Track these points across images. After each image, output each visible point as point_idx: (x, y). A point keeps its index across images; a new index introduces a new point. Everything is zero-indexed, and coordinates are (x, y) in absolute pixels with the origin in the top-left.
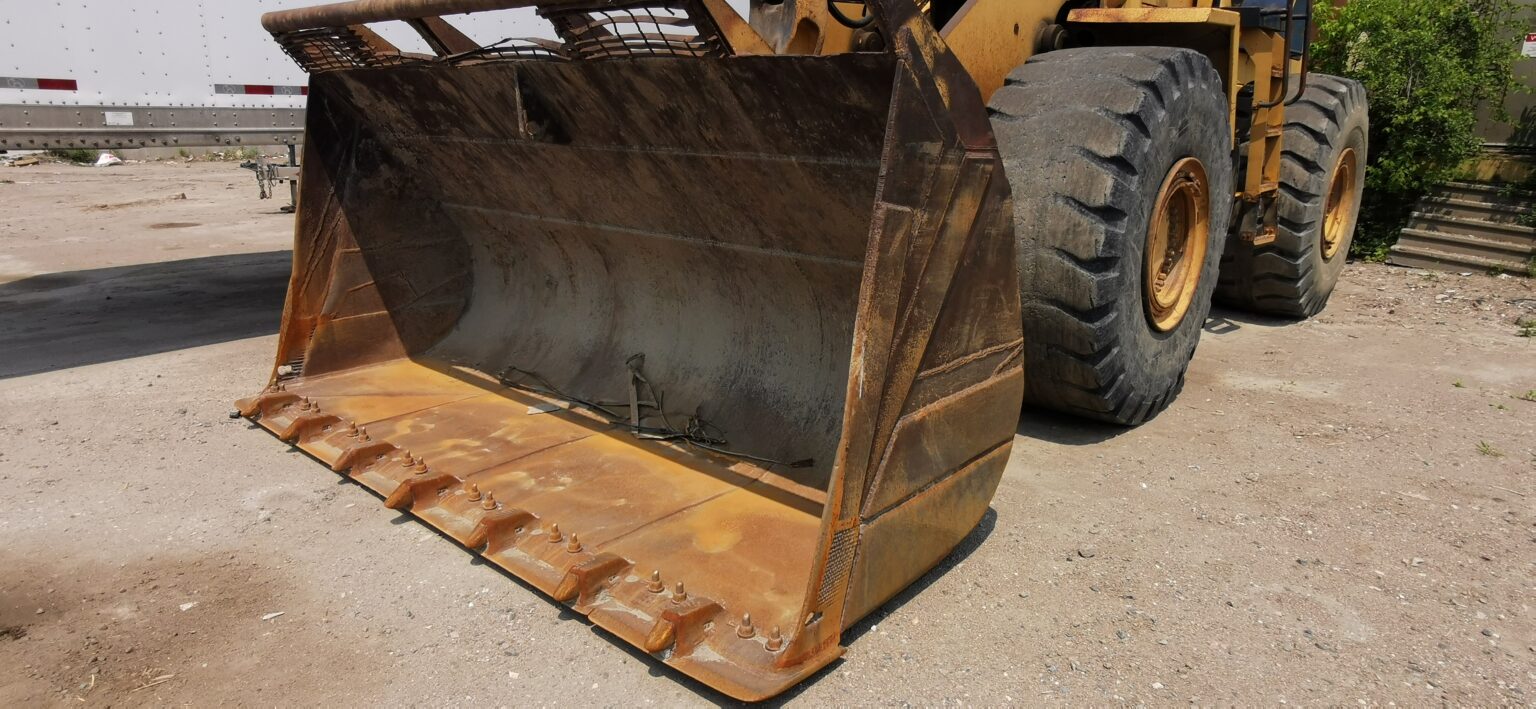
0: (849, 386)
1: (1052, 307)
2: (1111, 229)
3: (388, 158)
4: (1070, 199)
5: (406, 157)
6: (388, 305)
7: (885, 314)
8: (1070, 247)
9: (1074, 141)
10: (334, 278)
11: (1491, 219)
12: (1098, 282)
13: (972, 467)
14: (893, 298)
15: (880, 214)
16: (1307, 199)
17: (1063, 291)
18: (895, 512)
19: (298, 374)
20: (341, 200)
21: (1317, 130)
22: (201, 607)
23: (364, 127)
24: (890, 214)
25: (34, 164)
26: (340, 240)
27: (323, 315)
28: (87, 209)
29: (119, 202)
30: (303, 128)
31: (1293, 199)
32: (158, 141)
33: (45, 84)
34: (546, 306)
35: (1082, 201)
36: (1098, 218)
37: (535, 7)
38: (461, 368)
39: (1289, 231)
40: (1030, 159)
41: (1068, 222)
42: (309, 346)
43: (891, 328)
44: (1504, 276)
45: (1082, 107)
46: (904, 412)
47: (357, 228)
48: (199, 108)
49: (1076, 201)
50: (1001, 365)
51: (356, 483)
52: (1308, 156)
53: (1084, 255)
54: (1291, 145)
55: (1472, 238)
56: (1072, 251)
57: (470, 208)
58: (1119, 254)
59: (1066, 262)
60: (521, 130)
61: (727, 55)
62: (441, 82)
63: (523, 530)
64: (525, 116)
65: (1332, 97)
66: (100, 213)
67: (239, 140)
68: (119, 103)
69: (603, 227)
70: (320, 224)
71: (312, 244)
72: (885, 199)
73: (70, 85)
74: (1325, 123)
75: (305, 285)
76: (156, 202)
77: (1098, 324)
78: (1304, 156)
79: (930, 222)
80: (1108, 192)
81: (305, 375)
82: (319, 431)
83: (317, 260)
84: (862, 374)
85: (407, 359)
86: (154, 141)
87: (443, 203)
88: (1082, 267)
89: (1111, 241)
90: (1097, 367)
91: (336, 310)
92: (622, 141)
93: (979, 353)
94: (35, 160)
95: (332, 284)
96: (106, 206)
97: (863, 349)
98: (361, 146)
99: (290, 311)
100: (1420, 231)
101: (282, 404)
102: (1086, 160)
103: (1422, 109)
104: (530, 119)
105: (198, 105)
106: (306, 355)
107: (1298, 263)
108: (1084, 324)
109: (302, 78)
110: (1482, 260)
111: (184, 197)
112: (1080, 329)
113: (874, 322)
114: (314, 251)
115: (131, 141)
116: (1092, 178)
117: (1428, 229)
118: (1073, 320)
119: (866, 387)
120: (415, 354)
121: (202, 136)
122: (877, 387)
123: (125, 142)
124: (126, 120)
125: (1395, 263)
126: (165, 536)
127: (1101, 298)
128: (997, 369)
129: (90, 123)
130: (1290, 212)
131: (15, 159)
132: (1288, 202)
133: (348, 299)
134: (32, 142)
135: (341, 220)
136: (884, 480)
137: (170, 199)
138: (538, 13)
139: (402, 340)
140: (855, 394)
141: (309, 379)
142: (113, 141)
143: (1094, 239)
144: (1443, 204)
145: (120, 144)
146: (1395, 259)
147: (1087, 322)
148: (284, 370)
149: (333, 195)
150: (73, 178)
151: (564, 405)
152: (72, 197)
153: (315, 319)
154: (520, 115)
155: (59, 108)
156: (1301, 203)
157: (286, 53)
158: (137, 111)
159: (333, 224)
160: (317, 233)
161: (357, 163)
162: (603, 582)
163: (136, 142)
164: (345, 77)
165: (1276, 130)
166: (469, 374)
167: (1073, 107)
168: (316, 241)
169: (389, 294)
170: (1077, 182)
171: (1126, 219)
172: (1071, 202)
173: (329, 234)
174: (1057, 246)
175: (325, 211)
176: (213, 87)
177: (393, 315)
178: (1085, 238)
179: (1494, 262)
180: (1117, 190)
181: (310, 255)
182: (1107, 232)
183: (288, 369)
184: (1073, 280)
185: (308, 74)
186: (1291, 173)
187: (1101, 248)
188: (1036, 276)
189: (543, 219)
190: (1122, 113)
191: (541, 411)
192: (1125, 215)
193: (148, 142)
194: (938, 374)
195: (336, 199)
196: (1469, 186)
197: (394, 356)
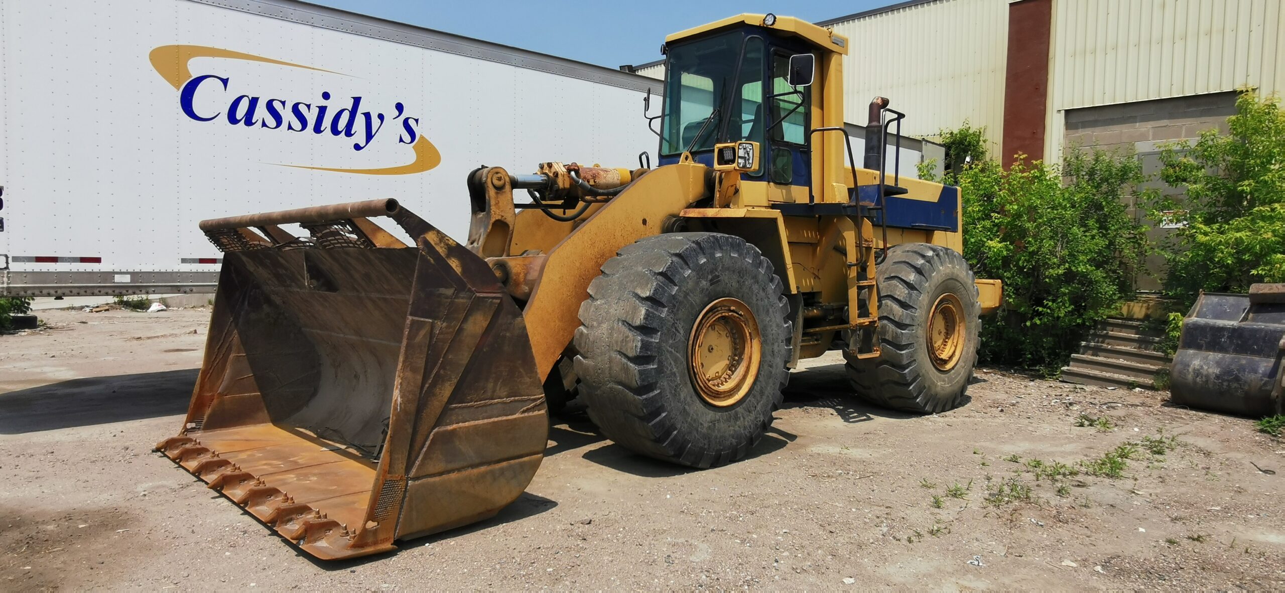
0: (392, 404)
1: (620, 387)
2: (645, 338)
3: (268, 301)
4: (625, 322)
5: (277, 300)
6: (260, 390)
7: (414, 370)
8: (624, 350)
9: (631, 289)
10: (228, 372)
11: (1139, 348)
12: (639, 371)
13: (504, 464)
14: (421, 363)
15: (408, 322)
16: (904, 327)
17: (622, 377)
18: (437, 479)
19: (199, 428)
20: (236, 325)
21: (908, 281)
22: (90, 527)
23: (255, 282)
24: (413, 322)
25: (106, 310)
26: (234, 348)
27: (220, 393)
28: (129, 340)
29: (149, 335)
30: (217, 284)
31: (894, 327)
32: (143, 291)
33: (84, 260)
34: (354, 390)
35: (630, 323)
36: (638, 333)
37: (299, 223)
38: (298, 429)
39: (894, 349)
40: (609, 299)
41: (623, 335)
42: (208, 412)
43: (419, 378)
44: (1138, 389)
45: (640, 269)
46: (438, 423)
47: (245, 342)
48: (171, 272)
49: (628, 323)
50: (525, 408)
51: (203, 481)
52: (901, 298)
53: (630, 355)
54: (891, 291)
55: (1122, 361)
56: (625, 352)
57: (314, 331)
58: (654, 354)
59: (623, 359)
60: (306, 284)
61: (371, 247)
62: (279, 258)
63: (272, 498)
64: (309, 277)
65: (920, 259)
66: (135, 342)
67: (192, 291)
68: (124, 270)
69: (371, 340)
70: (222, 339)
71: (216, 350)
72: (411, 315)
73: (98, 260)
74: (913, 277)
75: (209, 375)
76: (176, 335)
77: (645, 397)
78: (899, 298)
79: (447, 327)
80: (642, 317)
81: (203, 429)
82: (195, 456)
83: (218, 360)
84: (399, 399)
85: (271, 424)
86: (141, 291)
87: (303, 329)
88: (631, 362)
89: (645, 346)
90: (650, 424)
91: (228, 390)
92: (358, 291)
93: (505, 399)
94: (107, 308)
95: (226, 375)
96: (140, 338)
97: (399, 387)
98: (252, 293)
99: (198, 390)
100: (1087, 357)
101: (181, 443)
102: (634, 299)
103: (1067, 265)
104: (311, 278)
105: (169, 270)
106: (205, 417)
107: (905, 372)
108: (637, 397)
109: (220, 255)
110: (1123, 377)
111: (195, 332)
112: (635, 400)
113: (407, 374)
114: (217, 355)
115: (127, 291)
116: (635, 309)
117: (1093, 355)
118: (630, 394)
119: (403, 406)
120: (277, 421)
121: (170, 288)
122: (412, 408)
123: (124, 292)
124: (127, 279)
125: (1065, 380)
126: (87, 501)
127: (643, 380)
128: (522, 410)
129: (105, 281)
130: (893, 337)
131: (94, 307)
132: (891, 330)
133: (236, 384)
134: (71, 292)
135: (235, 336)
136: (424, 459)
137: (185, 333)
138: (300, 226)
139: (269, 412)
140: (396, 409)
141: (204, 432)
142: (117, 291)
143: (634, 345)
144: (1107, 336)
145: (121, 293)
146: (1065, 378)
147: (637, 395)
148: (189, 426)
149: (232, 322)
150: (128, 320)
151: (343, 447)
152: (121, 333)
153: (213, 396)
154: (306, 276)
155: (89, 273)
156: (899, 330)
157: (211, 242)
158: (133, 274)
159: (231, 339)
160: (220, 344)
161: (248, 303)
162: (294, 516)
163: (130, 291)
164: (240, 255)
165: (871, 281)
166: (302, 432)
167: (636, 269)
168: (219, 348)
169: (262, 382)
170: (629, 312)
171: (659, 333)
172: (625, 323)
173: (228, 344)
174: (618, 349)
175: (226, 331)
176: (180, 260)
177: (264, 396)
178: (630, 345)
179: (1132, 379)
180: (648, 316)
181: (214, 357)
182: (642, 341)
183: (193, 425)
184: (626, 369)
185: (223, 253)
186: (891, 310)
187: (639, 350)
188: (610, 368)
189: (346, 336)
190: (657, 272)
191: (326, 449)
192: (658, 331)
193: (138, 292)
194: (464, 407)
195: (233, 324)
196: (1126, 322)
197: (263, 422)
